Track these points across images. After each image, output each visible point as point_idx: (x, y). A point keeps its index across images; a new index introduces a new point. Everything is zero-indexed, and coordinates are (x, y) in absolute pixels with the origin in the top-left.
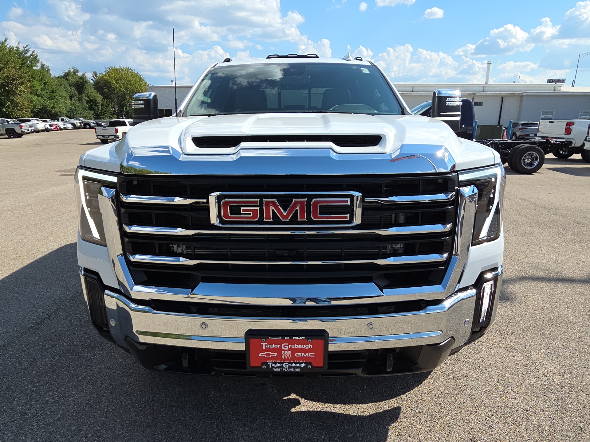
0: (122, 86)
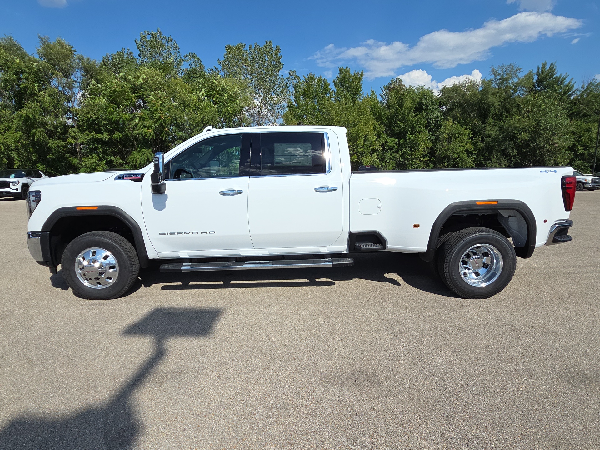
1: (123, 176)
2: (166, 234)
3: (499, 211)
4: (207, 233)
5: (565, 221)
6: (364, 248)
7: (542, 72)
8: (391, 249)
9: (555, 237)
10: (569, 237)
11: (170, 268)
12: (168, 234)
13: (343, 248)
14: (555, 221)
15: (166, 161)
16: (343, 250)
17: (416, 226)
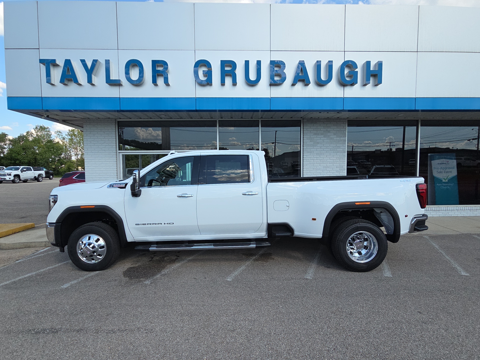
1: (113, 185)
2: (140, 224)
3: (374, 209)
4: (168, 224)
5: (422, 216)
6: (278, 235)
8: (297, 235)
9: (415, 227)
10: (426, 227)
11: (142, 249)
12: (141, 224)
13: (263, 234)
14: (415, 216)
15: (141, 175)
16: (263, 236)
17: (314, 219)
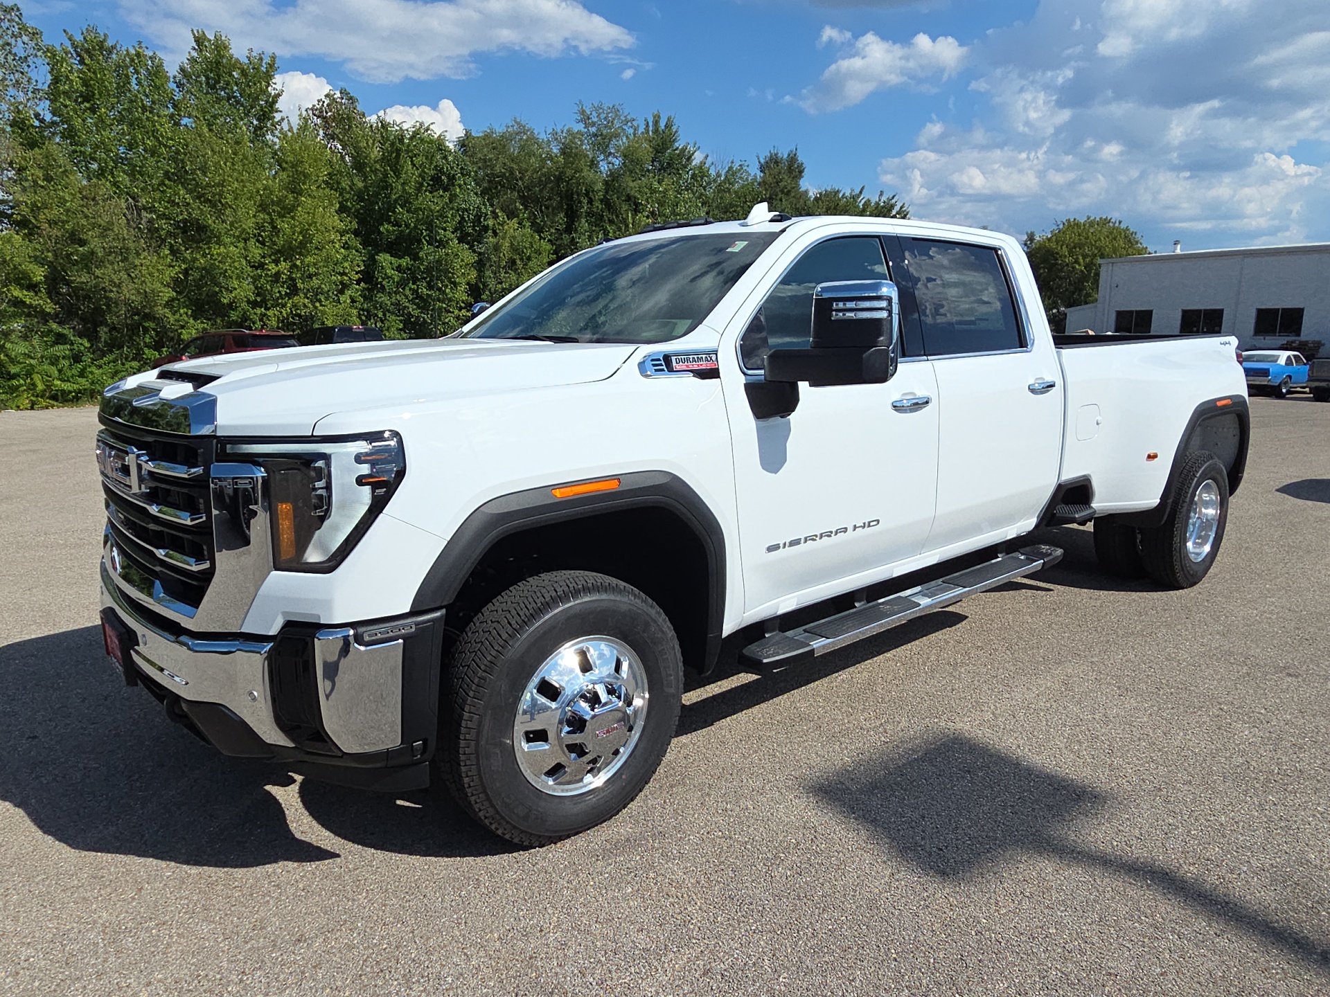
0: (1081, 260)
1: (666, 358)
7: (656, 131)
